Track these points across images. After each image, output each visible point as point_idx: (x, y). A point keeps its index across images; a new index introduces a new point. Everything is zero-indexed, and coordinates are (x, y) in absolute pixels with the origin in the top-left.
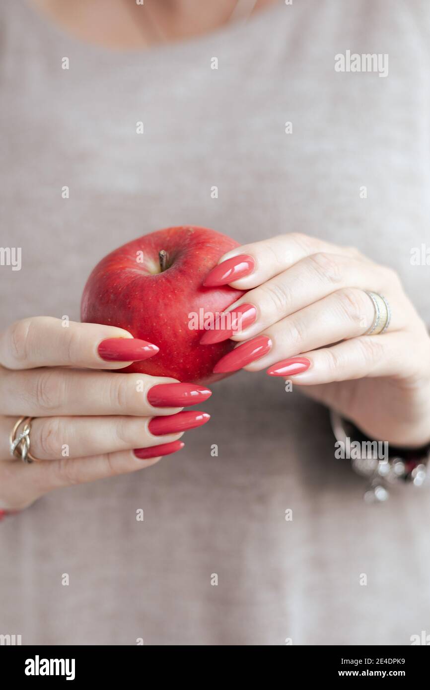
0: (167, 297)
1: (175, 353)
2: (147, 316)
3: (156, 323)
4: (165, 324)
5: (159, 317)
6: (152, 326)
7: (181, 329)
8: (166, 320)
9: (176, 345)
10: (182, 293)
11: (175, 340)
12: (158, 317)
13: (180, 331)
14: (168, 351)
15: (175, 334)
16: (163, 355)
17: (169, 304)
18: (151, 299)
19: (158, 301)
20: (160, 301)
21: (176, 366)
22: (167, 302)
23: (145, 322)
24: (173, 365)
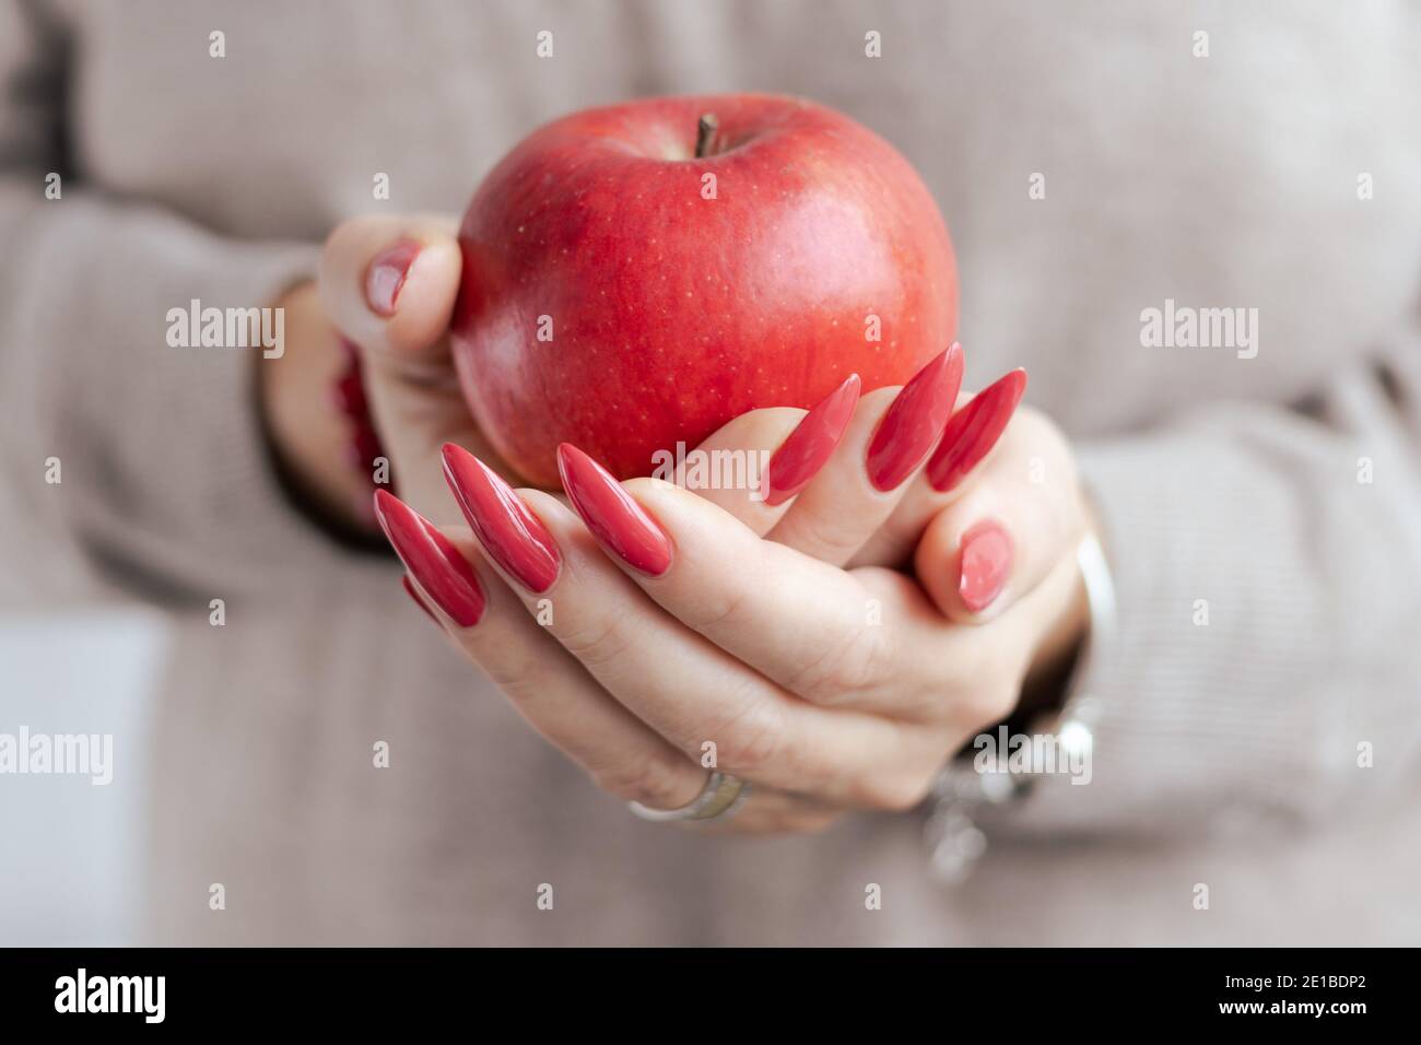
0: (683, 205)
1: (661, 350)
2: (618, 236)
3: (633, 258)
4: (657, 265)
5: (646, 245)
6: (623, 263)
7: (693, 292)
8: (660, 258)
9: (667, 330)
10: (724, 205)
11: (669, 316)
12: (643, 244)
13: (690, 295)
14: (642, 339)
15: (674, 301)
16: (628, 347)
17: (682, 220)
18: (641, 200)
19: (657, 207)
20: (663, 209)
21: (652, 390)
22: (679, 214)
23: (608, 248)
24: (645, 385)
